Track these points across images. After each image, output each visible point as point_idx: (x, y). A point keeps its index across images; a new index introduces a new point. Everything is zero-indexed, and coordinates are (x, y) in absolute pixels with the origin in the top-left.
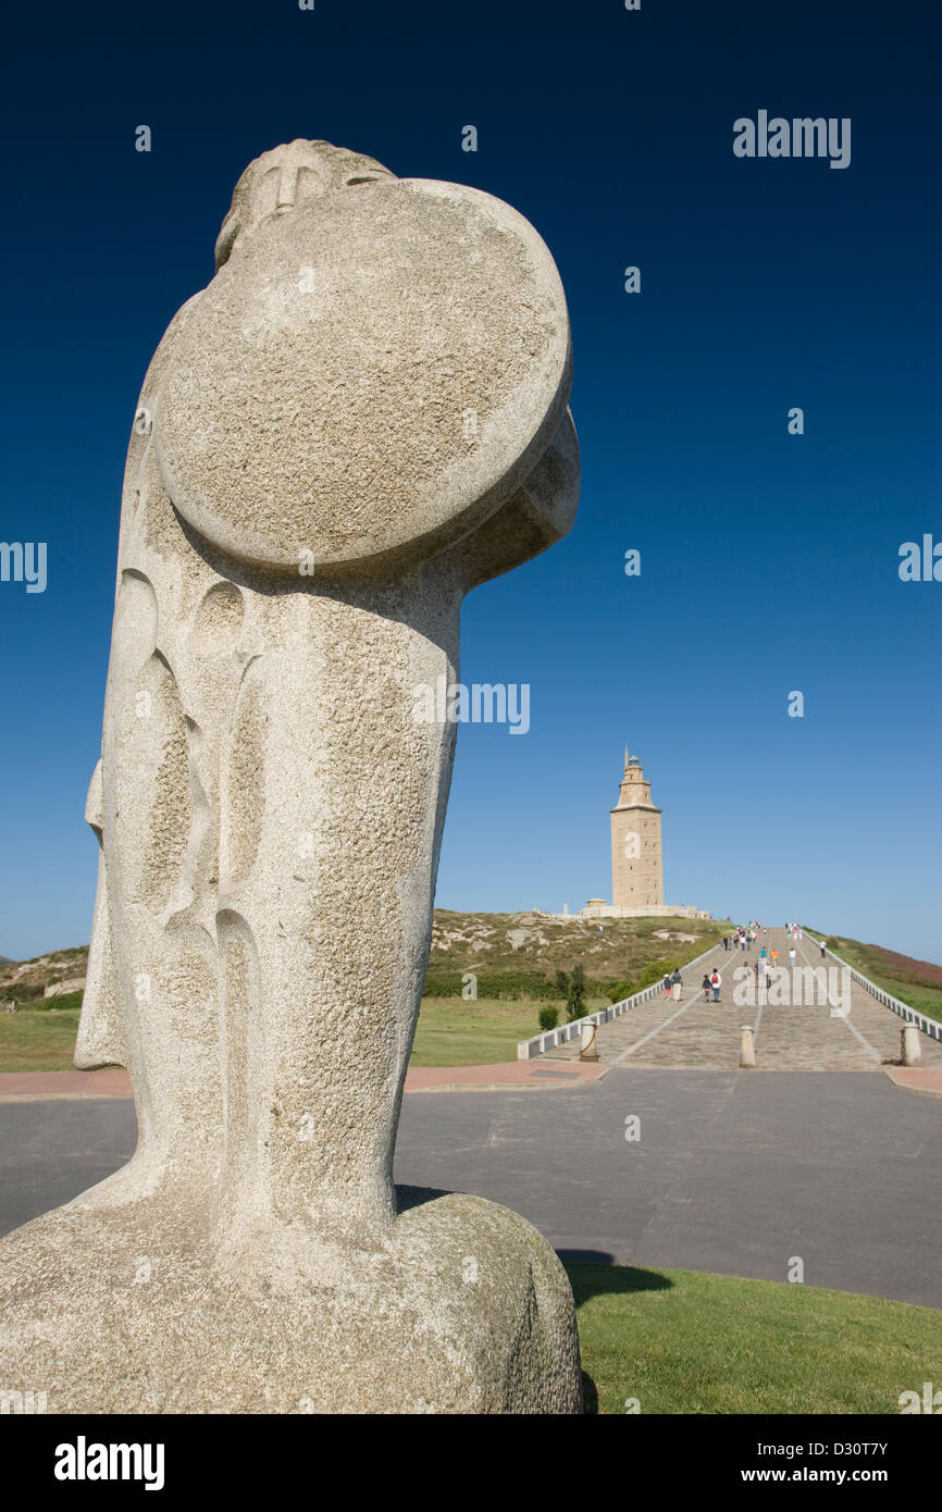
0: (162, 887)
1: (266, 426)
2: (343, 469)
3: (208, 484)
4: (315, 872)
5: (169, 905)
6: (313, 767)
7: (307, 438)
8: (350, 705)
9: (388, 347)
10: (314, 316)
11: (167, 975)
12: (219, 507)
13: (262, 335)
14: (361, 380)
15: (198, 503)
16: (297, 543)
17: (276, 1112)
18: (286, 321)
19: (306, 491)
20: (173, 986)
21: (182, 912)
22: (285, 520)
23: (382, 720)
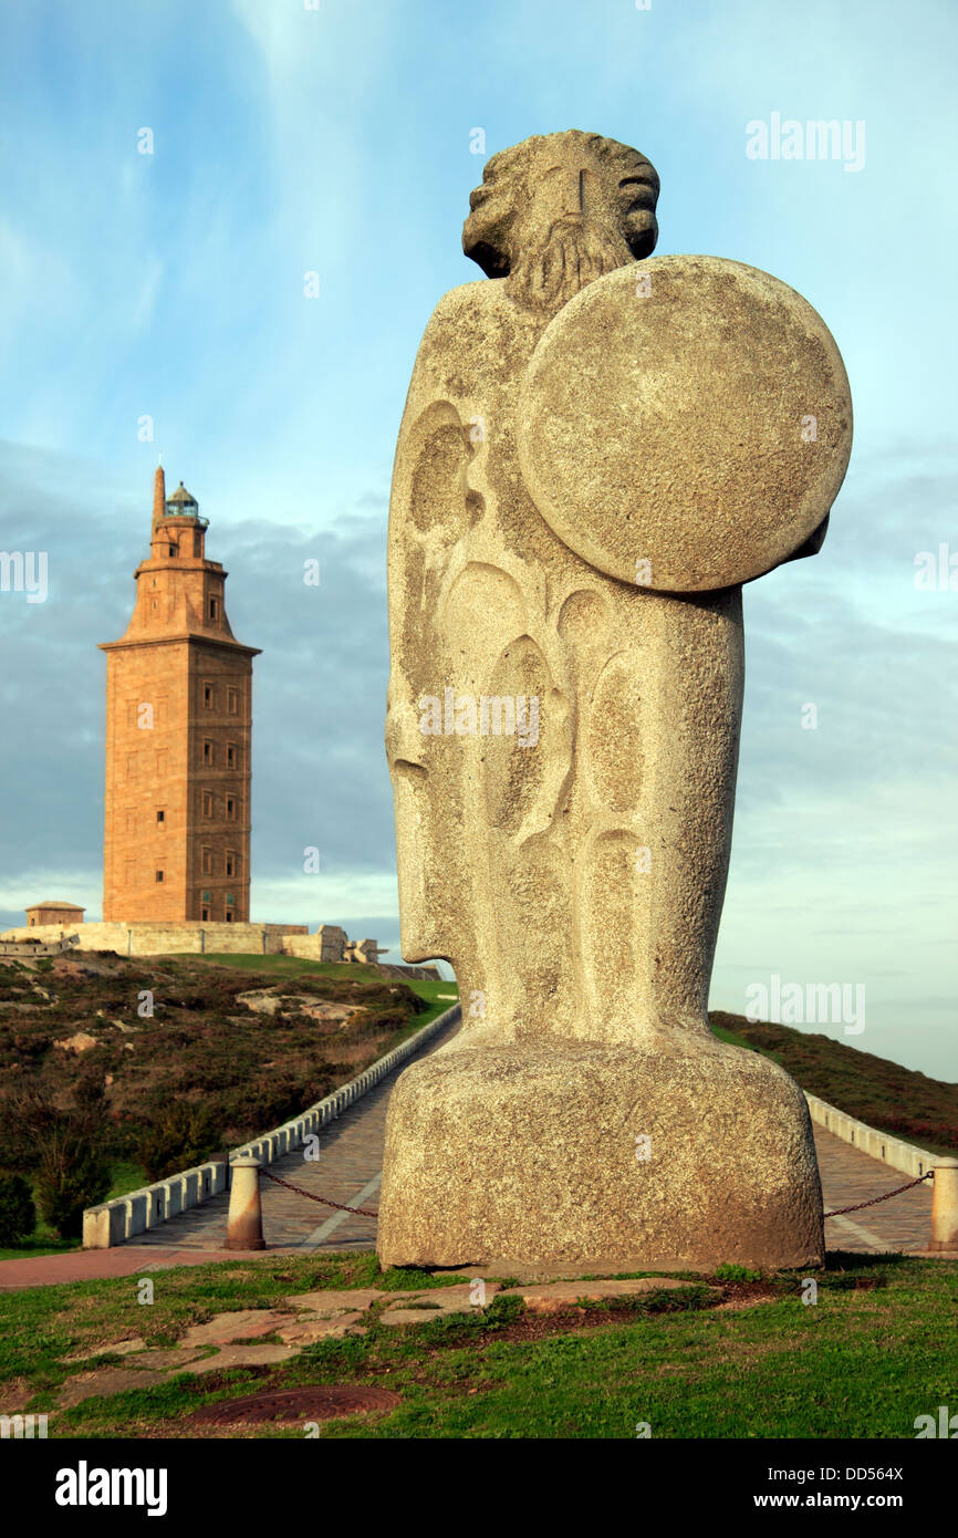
0: (515, 815)
1: (646, 489)
2: (707, 529)
3: (595, 524)
4: (682, 806)
5: (523, 828)
6: (676, 735)
7: (681, 503)
8: (697, 691)
9: (740, 441)
10: (682, 406)
11: (518, 881)
12: (603, 542)
13: (638, 413)
14: (721, 464)
15: (582, 535)
16: (667, 576)
17: (657, 960)
18: (659, 406)
19: (678, 542)
20: (522, 889)
21: (539, 834)
22: (660, 560)
23: (715, 701)
